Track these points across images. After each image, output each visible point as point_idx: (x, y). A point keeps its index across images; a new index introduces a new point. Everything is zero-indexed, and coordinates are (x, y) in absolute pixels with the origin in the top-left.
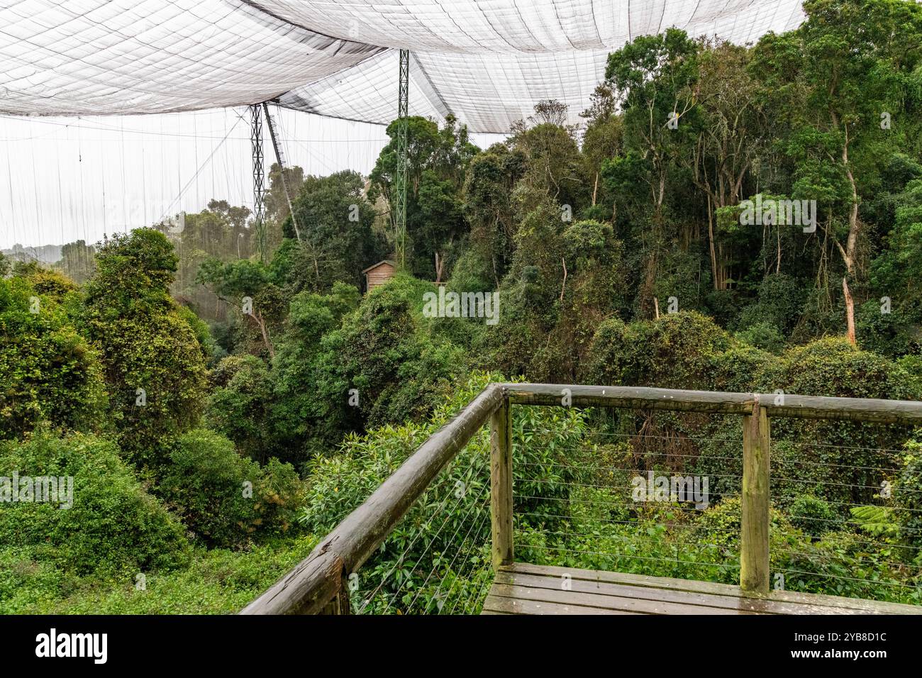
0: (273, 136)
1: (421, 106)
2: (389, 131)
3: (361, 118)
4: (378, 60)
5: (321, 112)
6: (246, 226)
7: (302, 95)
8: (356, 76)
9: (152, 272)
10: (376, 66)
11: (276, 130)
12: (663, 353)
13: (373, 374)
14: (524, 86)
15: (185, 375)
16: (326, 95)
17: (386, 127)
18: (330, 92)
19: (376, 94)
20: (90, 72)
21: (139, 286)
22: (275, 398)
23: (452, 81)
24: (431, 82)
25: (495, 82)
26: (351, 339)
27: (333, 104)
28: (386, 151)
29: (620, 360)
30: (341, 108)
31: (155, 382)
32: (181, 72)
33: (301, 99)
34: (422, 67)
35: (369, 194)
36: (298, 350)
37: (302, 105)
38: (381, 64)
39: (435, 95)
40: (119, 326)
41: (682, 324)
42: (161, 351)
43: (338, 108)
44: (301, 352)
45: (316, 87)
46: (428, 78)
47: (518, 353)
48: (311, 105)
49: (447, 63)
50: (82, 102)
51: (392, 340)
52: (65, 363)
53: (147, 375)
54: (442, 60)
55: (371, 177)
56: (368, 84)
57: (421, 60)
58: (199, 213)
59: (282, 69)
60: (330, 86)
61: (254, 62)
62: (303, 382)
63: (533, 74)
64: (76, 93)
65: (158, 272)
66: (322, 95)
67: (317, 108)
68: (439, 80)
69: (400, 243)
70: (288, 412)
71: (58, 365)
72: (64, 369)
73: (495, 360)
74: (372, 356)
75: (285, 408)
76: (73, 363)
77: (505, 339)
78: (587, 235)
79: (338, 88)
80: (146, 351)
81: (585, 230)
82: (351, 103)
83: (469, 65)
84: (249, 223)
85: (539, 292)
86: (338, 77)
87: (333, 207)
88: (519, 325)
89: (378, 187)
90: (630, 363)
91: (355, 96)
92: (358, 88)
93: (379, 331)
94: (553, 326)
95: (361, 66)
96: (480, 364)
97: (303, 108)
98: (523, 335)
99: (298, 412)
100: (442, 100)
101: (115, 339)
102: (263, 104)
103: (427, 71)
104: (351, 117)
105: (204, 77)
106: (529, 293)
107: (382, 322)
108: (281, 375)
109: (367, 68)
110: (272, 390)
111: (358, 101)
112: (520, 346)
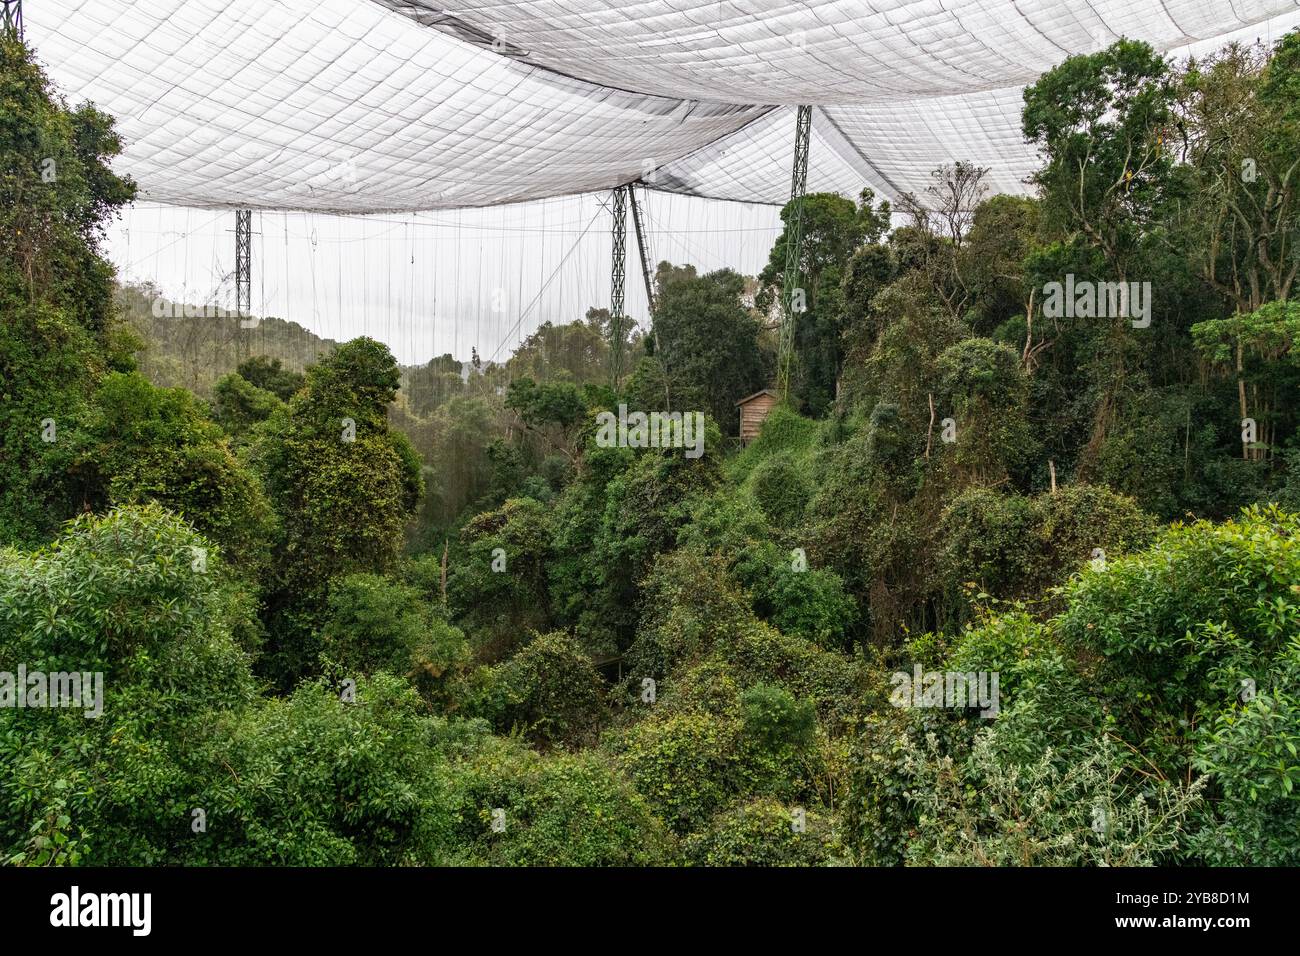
0: (638, 227)
1: (845, 178)
2: (785, 216)
3: (761, 199)
4: (771, 120)
5: (705, 193)
6: (629, 340)
7: (676, 173)
8: (743, 144)
9: (362, 388)
10: (769, 129)
11: (643, 219)
12: (1046, 548)
13: (652, 536)
14: (985, 141)
15: (371, 510)
16: (706, 172)
17: (780, 208)
18: (713, 166)
19: (774, 166)
20: (384, 162)
21: (343, 403)
22: (551, 555)
23: (880, 141)
24: (853, 145)
25: (943, 138)
26: (634, 488)
27: (718, 182)
28: (781, 241)
29: (976, 551)
30: (727, 186)
31: (334, 514)
32: (487, 155)
33: (676, 179)
34: (836, 126)
35: (758, 300)
36: (586, 497)
37: (676, 185)
38: (775, 126)
39: (864, 162)
40: (311, 446)
41: (1079, 506)
42: (347, 478)
43: (727, 187)
44: (591, 500)
45: (693, 161)
46: (848, 139)
47: (855, 527)
48: (689, 186)
49: (867, 117)
50: (393, 196)
51: (680, 494)
52: (195, 479)
53: (326, 505)
54: (860, 113)
55: (761, 277)
56: (761, 153)
57: (833, 116)
58: (568, 324)
59: (616, 144)
60: (710, 159)
61: (573, 138)
62: (585, 537)
63: (995, 122)
64: (381, 187)
65: (369, 389)
66: (703, 171)
67: (698, 189)
68: (863, 140)
69: (783, 367)
70: (565, 574)
71: (187, 480)
72: (192, 486)
73: (823, 535)
74: (652, 513)
75: (562, 569)
76: (202, 480)
77: (841, 507)
78: (969, 360)
79: (722, 162)
80: (329, 478)
81: (967, 354)
82: (742, 180)
83: (898, 117)
84: (634, 338)
85: (893, 442)
86: (720, 146)
87: (696, 317)
88: (864, 489)
89: (771, 290)
90: (991, 558)
91: (746, 170)
92: (748, 160)
93: (663, 479)
94: (912, 495)
95: (749, 130)
96: (800, 538)
97: (679, 189)
98: (865, 503)
99: (578, 575)
100: (875, 168)
101: (305, 462)
102: (628, 185)
103: (845, 130)
104: (747, 198)
105: (516, 159)
106: (879, 442)
107: (670, 467)
108: (563, 527)
109: (756, 132)
110: (549, 543)
111: (752, 176)
112: (860, 519)
